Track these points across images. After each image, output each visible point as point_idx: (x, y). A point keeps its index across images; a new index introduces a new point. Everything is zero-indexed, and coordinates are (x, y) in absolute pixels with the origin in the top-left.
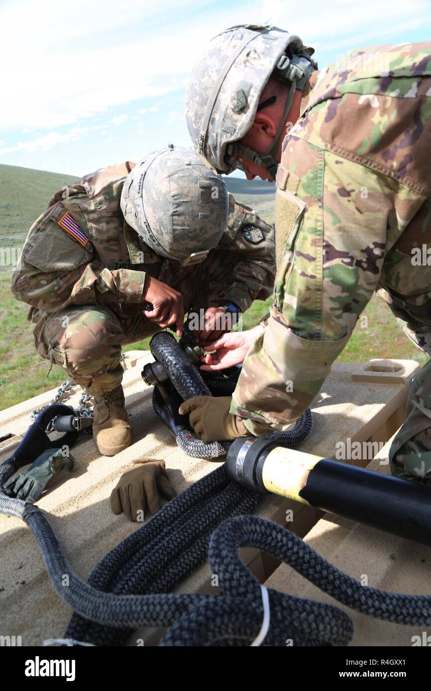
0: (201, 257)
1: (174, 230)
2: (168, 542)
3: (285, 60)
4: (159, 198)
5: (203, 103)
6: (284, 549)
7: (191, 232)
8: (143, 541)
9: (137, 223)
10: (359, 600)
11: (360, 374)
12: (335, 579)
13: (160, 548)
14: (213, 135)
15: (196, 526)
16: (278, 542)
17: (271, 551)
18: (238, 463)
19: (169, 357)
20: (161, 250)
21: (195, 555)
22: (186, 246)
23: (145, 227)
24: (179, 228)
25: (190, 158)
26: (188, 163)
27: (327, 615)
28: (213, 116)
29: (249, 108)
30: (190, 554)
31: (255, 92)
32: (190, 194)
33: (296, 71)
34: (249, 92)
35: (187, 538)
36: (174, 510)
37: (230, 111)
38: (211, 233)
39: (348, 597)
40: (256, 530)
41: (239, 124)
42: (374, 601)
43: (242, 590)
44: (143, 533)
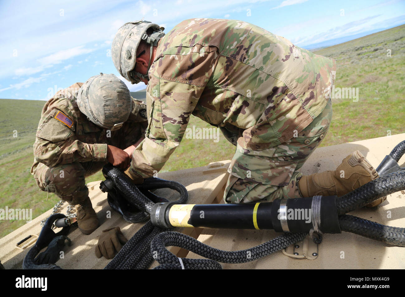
0: (120, 126)
1: (105, 113)
2: (129, 261)
3: (146, 35)
4: (97, 98)
5: (116, 56)
6: (185, 243)
7: (114, 114)
8: (116, 264)
9: (86, 111)
10: (222, 257)
11: (207, 170)
12: (210, 251)
13: (126, 264)
14: (123, 69)
15: (142, 250)
16: (182, 240)
17: (180, 245)
18: (156, 216)
19: (114, 174)
20: (99, 124)
21: (143, 264)
22: (111, 121)
23: (90, 112)
24: (108, 112)
25: (111, 79)
26: (110, 81)
27: (209, 263)
28: (121, 61)
29: (132, 57)
30: (141, 264)
31: (134, 50)
32: (112, 96)
33: (151, 39)
34: (131, 50)
35: (138, 257)
36: (129, 246)
37: (126, 59)
38: (124, 114)
39: (217, 257)
40: (171, 237)
41: (130, 64)
42: (228, 256)
43: (170, 261)
44: (116, 260)
